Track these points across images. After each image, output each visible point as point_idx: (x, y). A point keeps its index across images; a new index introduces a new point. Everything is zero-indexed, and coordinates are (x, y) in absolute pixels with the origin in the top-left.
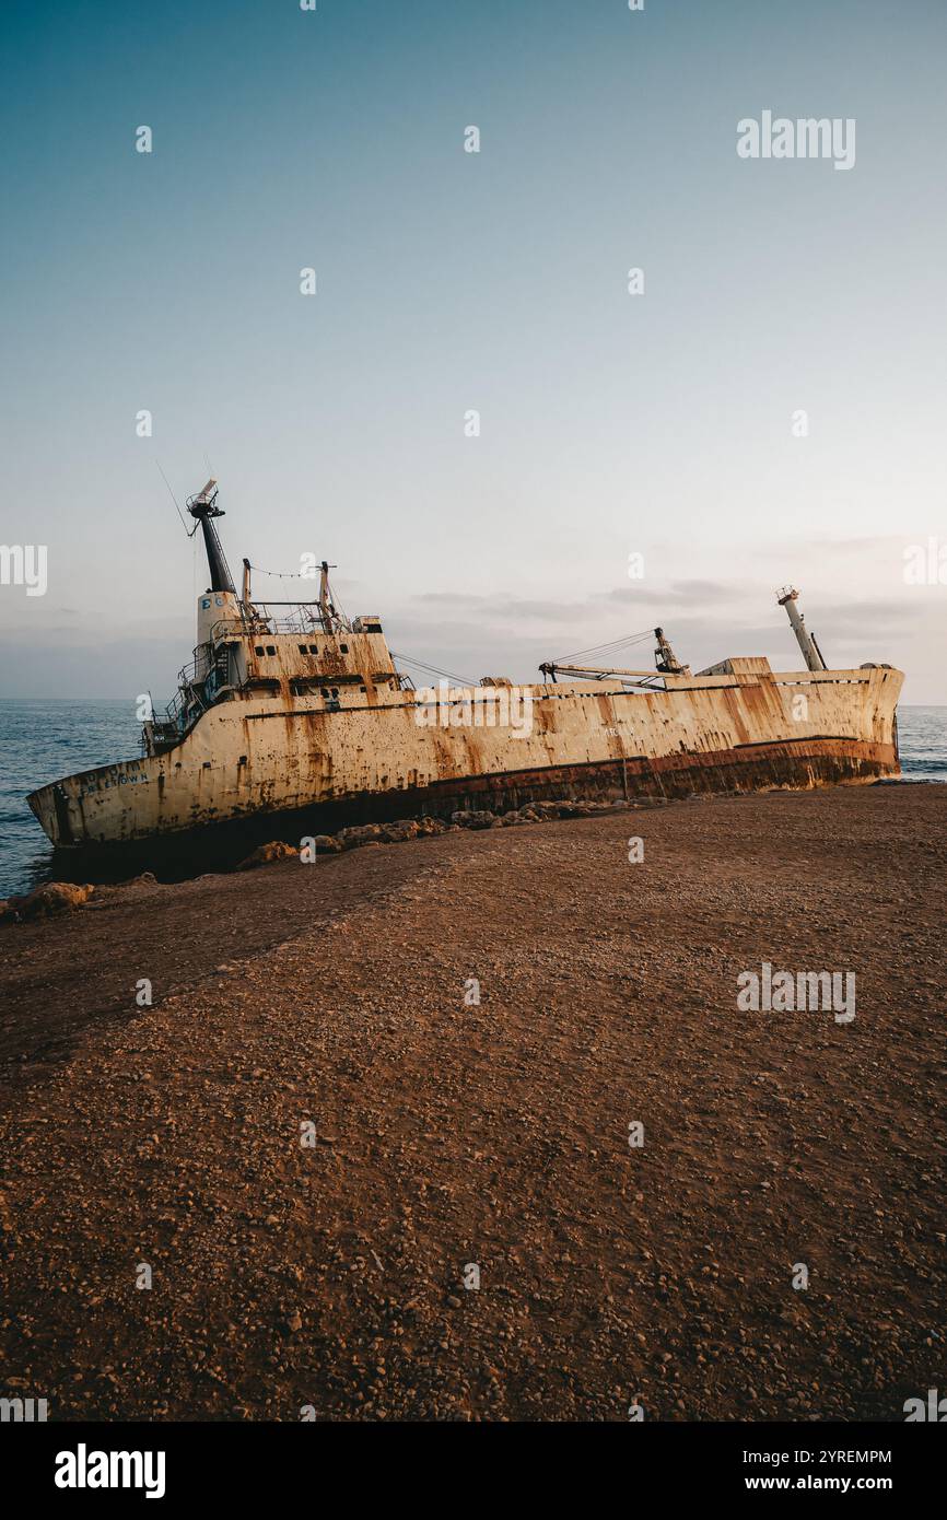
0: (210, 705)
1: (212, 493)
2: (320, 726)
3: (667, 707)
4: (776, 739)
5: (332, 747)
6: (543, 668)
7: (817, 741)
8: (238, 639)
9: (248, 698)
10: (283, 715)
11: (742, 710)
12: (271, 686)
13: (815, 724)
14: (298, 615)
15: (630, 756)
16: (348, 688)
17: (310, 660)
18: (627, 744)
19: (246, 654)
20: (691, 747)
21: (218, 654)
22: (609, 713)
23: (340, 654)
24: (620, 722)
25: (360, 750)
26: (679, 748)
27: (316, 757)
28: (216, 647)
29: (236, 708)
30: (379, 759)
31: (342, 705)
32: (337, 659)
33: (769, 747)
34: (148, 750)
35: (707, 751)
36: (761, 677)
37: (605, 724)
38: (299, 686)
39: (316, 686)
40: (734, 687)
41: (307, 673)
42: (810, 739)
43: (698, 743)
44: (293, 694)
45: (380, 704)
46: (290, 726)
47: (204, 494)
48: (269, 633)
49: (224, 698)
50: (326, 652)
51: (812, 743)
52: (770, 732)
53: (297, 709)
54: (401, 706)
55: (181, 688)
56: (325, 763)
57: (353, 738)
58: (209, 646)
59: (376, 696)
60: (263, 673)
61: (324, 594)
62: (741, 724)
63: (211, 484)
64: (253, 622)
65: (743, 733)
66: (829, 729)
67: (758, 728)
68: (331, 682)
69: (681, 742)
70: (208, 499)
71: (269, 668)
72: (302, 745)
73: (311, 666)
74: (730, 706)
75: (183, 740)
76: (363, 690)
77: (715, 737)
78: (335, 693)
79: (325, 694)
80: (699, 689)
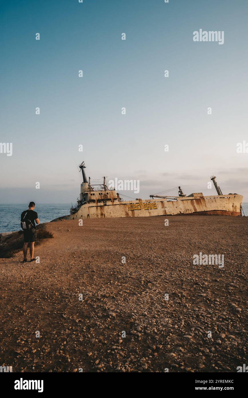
0: (82, 205)
1: (83, 164)
2: (102, 208)
3: (177, 204)
4: (204, 211)
5: (105, 212)
6: (150, 196)
7: (214, 211)
8: (88, 192)
9: (89, 203)
10: (96, 206)
11: (195, 204)
12: (93, 201)
13: (214, 207)
14: (99, 187)
15: (168, 214)
16: (109, 201)
17: (101, 196)
18: (167, 212)
19: (89, 195)
20: (182, 212)
21: (84, 195)
22: (163, 205)
23: (107, 195)
24: (166, 207)
25: (110, 213)
26: (179, 213)
27: (102, 214)
28: (84, 194)
29: (87, 205)
30: (114, 215)
31: (107, 205)
32: (106, 196)
33: (202, 212)
34: (71, 213)
35: (186, 213)
36: (201, 197)
37: (162, 208)
38: (99, 201)
39: (102, 201)
40: (193, 199)
41: (100, 198)
42: (213, 211)
43: (184, 212)
44: (98, 202)
45: (114, 204)
46: (97, 208)
47: (82, 164)
48: (93, 191)
49: (85, 203)
50: (104, 194)
51: (213, 212)
52: (202, 209)
53: (98, 205)
54: (118, 205)
55: (77, 202)
56: (104, 215)
57: (109, 211)
58: (83, 193)
59: (114, 203)
60: (92, 199)
61: (104, 183)
62: (195, 207)
63: (83, 162)
64: (90, 189)
65: (195, 209)
66: (218, 209)
67: (199, 208)
68: (105, 200)
69: (180, 211)
70: (83, 165)
71: (93, 198)
72: (99, 212)
73: (101, 197)
74: (192, 203)
75: (78, 211)
76: (111, 201)
77: (188, 210)
78: (106, 202)
79: (104, 202)
80: (185, 200)
